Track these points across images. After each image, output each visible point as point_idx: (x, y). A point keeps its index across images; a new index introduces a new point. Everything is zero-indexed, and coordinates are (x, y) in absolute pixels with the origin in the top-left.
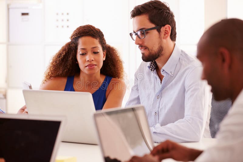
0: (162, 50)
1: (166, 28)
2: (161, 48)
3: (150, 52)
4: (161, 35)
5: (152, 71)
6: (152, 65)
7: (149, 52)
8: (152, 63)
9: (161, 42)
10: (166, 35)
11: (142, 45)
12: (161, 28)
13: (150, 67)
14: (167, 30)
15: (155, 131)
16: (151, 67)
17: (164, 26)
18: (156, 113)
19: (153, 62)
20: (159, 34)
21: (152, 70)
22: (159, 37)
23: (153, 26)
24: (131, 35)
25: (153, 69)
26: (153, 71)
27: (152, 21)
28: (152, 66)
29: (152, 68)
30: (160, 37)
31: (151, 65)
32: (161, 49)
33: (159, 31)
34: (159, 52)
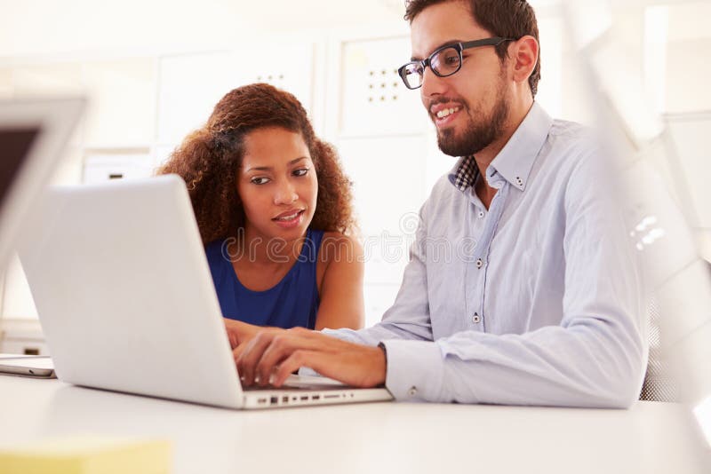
0: (503, 115)
1: (522, 48)
2: (501, 108)
3: (472, 120)
4: (506, 67)
5: (463, 188)
6: (463, 171)
7: (469, 118)
8: (464, 162)
9: (503, 91)
10: (523, 68)
11: (446, 96)
12: (507, 43)
13: (457, 177)
14: (524, 51)
15: (453, 351)
16: (460, 175)
17: (517, 39)
18: (476, 314)
19: (467, 158)
20: (503, 62)
21: (460, 185)
22: (502, 71)
23: (484, 34)
24: (403, 72)
25: (465, 184)
26: (466, 187)
27: (481, 18)
28: (463, 176)
29: (462, 180)
30: (503, 74)
31: (459, 172)
32: (502, 111)
33: (502, 53)
34: (495, 120)
